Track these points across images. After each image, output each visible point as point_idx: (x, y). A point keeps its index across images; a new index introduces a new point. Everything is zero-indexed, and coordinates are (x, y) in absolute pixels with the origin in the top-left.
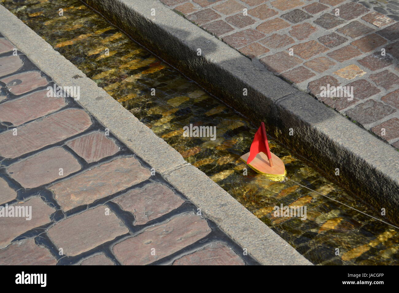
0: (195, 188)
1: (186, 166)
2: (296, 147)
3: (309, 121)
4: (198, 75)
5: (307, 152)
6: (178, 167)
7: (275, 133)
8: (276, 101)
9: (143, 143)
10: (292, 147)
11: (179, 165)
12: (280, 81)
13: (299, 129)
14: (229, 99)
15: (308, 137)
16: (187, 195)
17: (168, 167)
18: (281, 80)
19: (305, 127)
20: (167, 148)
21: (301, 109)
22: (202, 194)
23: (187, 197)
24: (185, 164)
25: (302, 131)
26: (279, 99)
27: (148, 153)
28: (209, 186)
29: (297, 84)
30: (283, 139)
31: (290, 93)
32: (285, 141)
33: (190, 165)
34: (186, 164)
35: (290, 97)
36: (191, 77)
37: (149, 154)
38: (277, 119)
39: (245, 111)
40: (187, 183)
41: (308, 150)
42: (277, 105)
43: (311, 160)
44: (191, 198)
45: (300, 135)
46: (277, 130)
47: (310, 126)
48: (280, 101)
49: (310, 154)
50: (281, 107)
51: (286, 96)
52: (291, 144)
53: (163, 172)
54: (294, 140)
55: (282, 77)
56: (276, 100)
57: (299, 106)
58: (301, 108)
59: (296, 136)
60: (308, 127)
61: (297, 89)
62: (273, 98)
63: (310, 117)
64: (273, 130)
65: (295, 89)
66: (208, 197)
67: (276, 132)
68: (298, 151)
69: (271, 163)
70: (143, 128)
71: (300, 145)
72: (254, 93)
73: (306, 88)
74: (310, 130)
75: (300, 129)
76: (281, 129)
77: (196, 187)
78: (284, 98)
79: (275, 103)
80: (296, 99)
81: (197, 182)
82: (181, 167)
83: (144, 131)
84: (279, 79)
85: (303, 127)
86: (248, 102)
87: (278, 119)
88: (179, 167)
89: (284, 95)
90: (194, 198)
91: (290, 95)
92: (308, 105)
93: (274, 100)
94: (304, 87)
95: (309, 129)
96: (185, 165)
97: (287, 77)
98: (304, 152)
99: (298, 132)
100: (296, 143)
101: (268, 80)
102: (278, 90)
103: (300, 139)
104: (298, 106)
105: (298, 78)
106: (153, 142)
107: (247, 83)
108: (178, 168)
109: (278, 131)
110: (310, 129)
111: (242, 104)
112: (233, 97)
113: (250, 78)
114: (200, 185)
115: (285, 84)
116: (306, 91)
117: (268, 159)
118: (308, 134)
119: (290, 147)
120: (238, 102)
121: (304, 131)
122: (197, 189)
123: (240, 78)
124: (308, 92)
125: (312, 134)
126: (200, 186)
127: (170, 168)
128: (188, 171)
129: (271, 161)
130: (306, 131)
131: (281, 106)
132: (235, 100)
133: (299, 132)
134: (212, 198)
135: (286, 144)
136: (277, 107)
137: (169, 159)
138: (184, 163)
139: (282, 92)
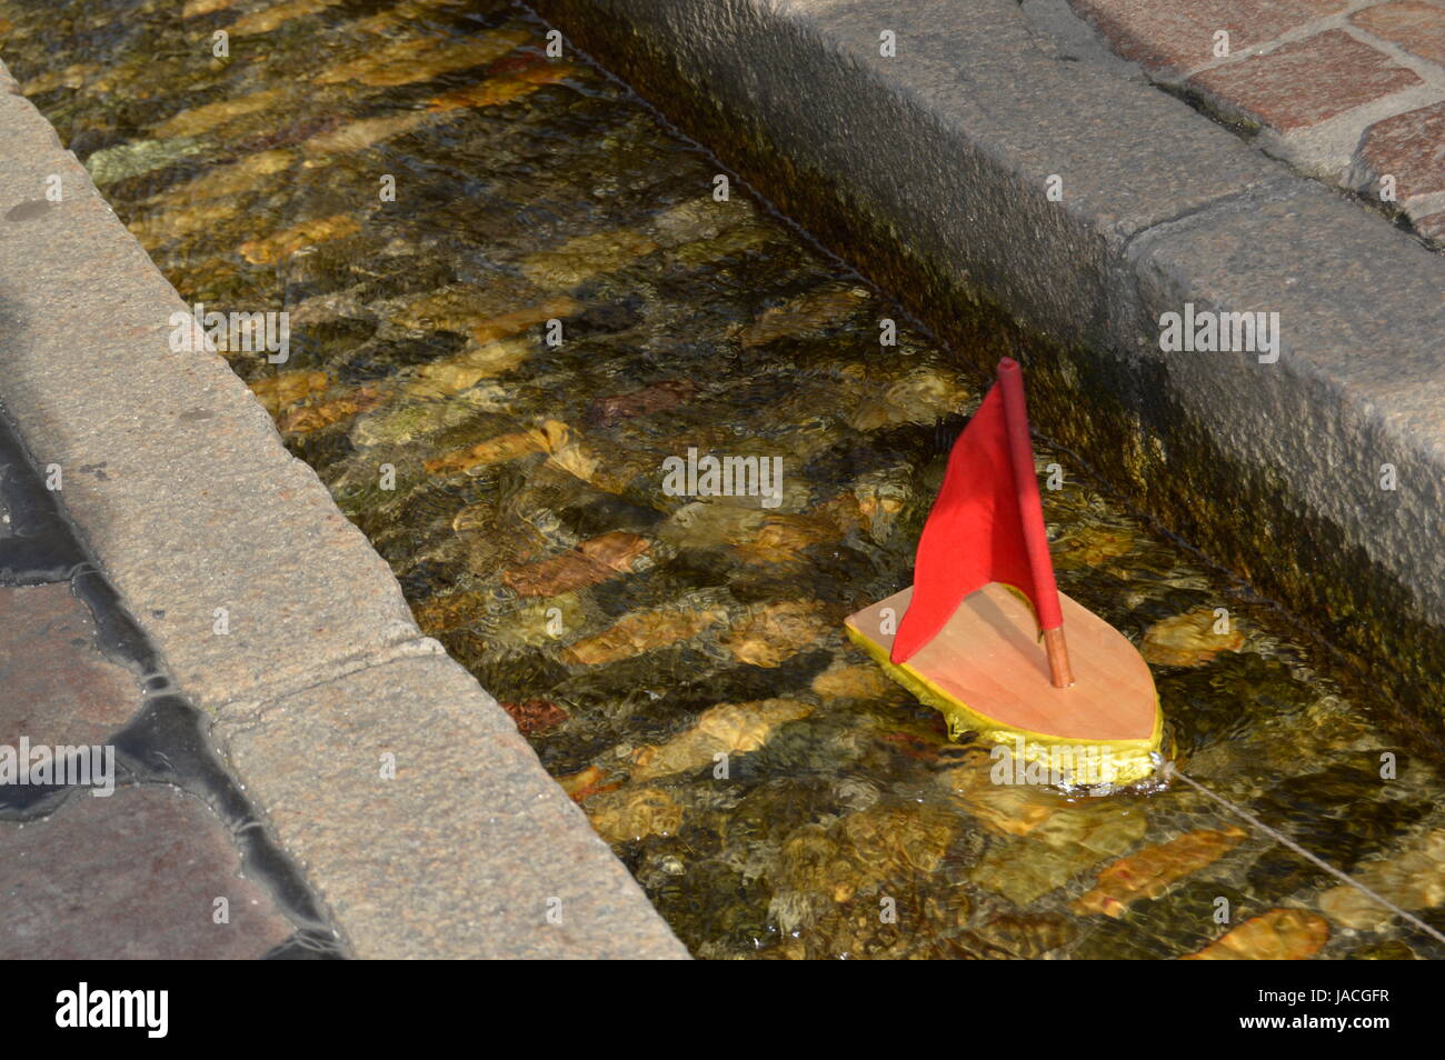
0: (400, 829)
1: (405, 657)
2: (1253, 557)
3: (1335, 369)
4: (719, 106)
5: (1321, 591)
6: (342, 662)
7: (1126, 458)
8: (1130, 239)
9: (173, 490)
10: (1232, 554)
11: (354, 650)
12: (1178, 117)
13: (1270, 432)
14: (874, 241)
15: (1328, 481)
16: (322, 886)
17: (271, 666)
18: (1189, 110)
19: (1305, 405)
20: (317, 529)
21: (1292, 289)
22: (435, 876)
23: (323, 895)
24: (399, 642)
25: (1287, 444)
26: (1154, 224)
27: (178, 558)
28: (505, 818)
29: (1292, 136)
30: (1175, 497)
31: (1233, 189)
32: (1187, 512)
33: (431, 657)
34: (406, 648)
35: (1231, 212)
36: (689, 122)
37: (178, 567)
38: (1134, 363)
39: (957, 316)
40: (357, 790)
41: (1327, 575)
42: (1134, 265)
43: (1351, 646)
44: (344, 907)
45: (1279, 469)
46: (1137, 438)
47: (1338, 400)
48: (1154, 240)
49: (1342, 603)
50: (1155, 279)
51: (1204, 207)
52: (1224, 535)
53: (224, 695)
54: (1244, 503)
55: (1194, 99)
56: (1130, 230)
57: (1280, 272)
58: (1291, 281)
59: (1254, 475)
60: (1329, 413)
61: (1285, 162)
62: (1111, 216)
63: (1346, 342)
64: (1116, 439)
65: (1269, 167)
66: (475, 908)
67: (1132, 448)
68: (1266, 581)
69: (1059, 661)
70: (212, 391)
71: (1279, 539)
72: (1001, 191)
73: (1347, 162)
74: (1340, 432)
75: (1278, 429)
76: (1162, 433)
77: (411, 826)
78: (1183, 222)
79: (1123, 249)
80: (1265, 226)
81: (434, 779)
82: (359, 665)
83: (209, 414)
84: (1179, 104)
85: (1297, 410)
86: (973, 253)
87: (1142, 360)
88: (351, 666)
89: (1190, 203)
90: (369, 907)
91: (1229, 198)
92: (1345, 267)
93: (1118, 231)
94: (1333, 152)
95: (1331, 427)
96: (395, 653)
97: (1228, 90)
98: (1304, 593)
99: (1263, 449)
100: (1250, 527)
101: (1102, 110)
102: (1154, 169)
103: (1275, 501)
104: (1273, 267)
105: (1303, 95)
106: (235, 489)
107: (964, 125)
108: (338, 670)
109: (1148, 447)
110: (1338, 422)
111: (943, 272)
112: (893, 233)
113: (984, 102)
114: (446, 804)
115: (1206, 134)
116: (1346, 175)
117: (1041, 633)
118: (1325, 461)
119: (1218, 555)
120: (922, 260)
121: (1301, 439)
122: (412, 836)
123: (928, 98)
124: (1355, 185)
125: (1350, 459)
126: (446, 813)
127: (284, 673)
128: (395, 697)
129: (1058, 645)
130: (1315, 436)
131: (1157, 270)
132: (907, 249)
133: (1270, 448)
134: (498, 919)
135: (1193, 529)
136: (1136, 280)
137: (297, 607)
138: (394, 634)
139: (1183, 184)
